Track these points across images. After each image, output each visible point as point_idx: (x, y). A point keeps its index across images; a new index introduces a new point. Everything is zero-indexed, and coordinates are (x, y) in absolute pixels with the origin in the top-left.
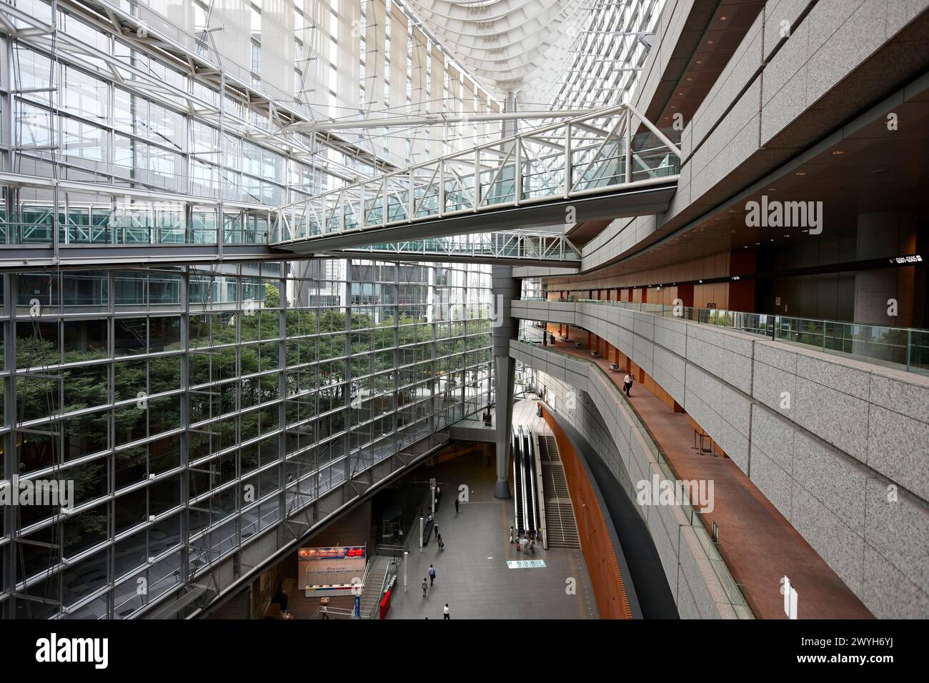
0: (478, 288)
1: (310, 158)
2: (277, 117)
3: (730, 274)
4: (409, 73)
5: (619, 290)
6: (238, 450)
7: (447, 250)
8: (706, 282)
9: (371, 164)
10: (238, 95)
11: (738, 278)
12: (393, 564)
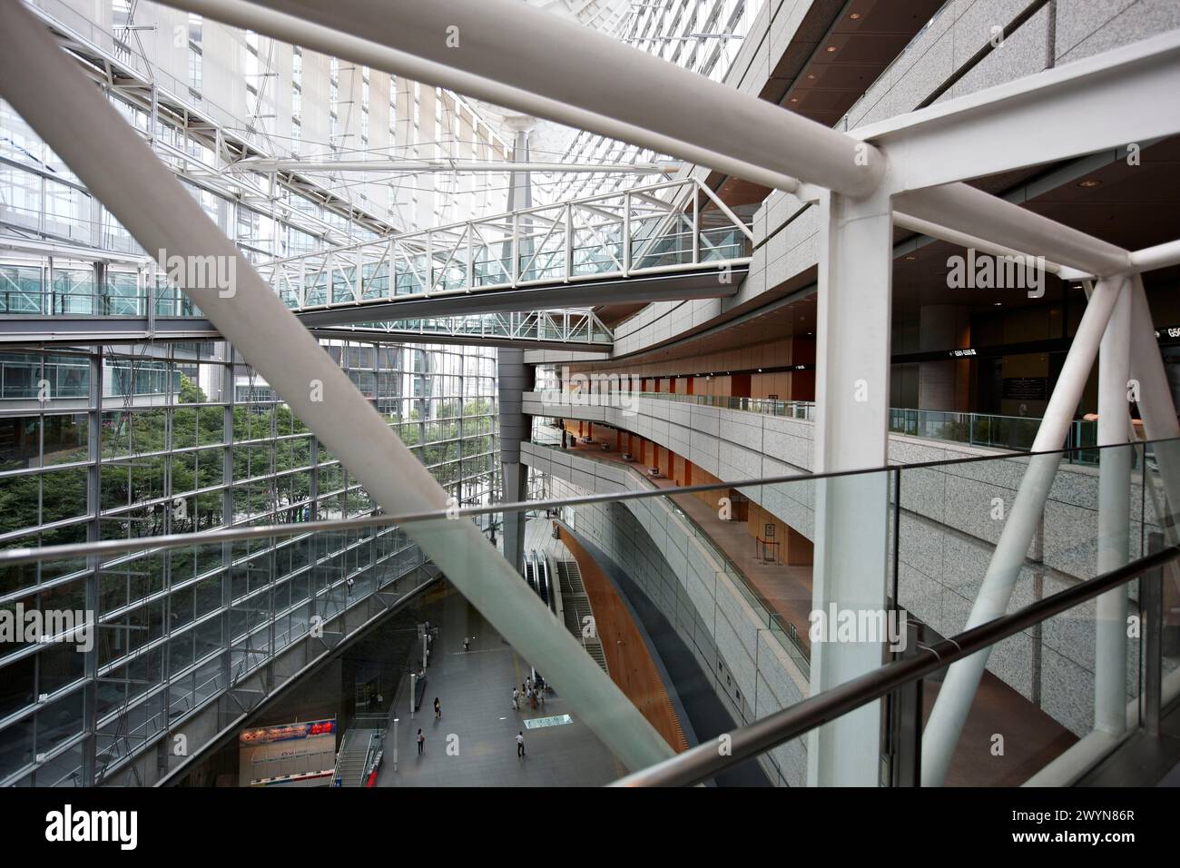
0: (477, 377)
1: (269, 204)
2: (226, 150)
3: (793, 362)
4: (393, 99)
5: (657, 379)
6: (166, 597)
7: (451, 329)
8: (765, 371)
9: (345, 215)
10: (171, 116)
11: (803, 367)
12: (377, 737)
